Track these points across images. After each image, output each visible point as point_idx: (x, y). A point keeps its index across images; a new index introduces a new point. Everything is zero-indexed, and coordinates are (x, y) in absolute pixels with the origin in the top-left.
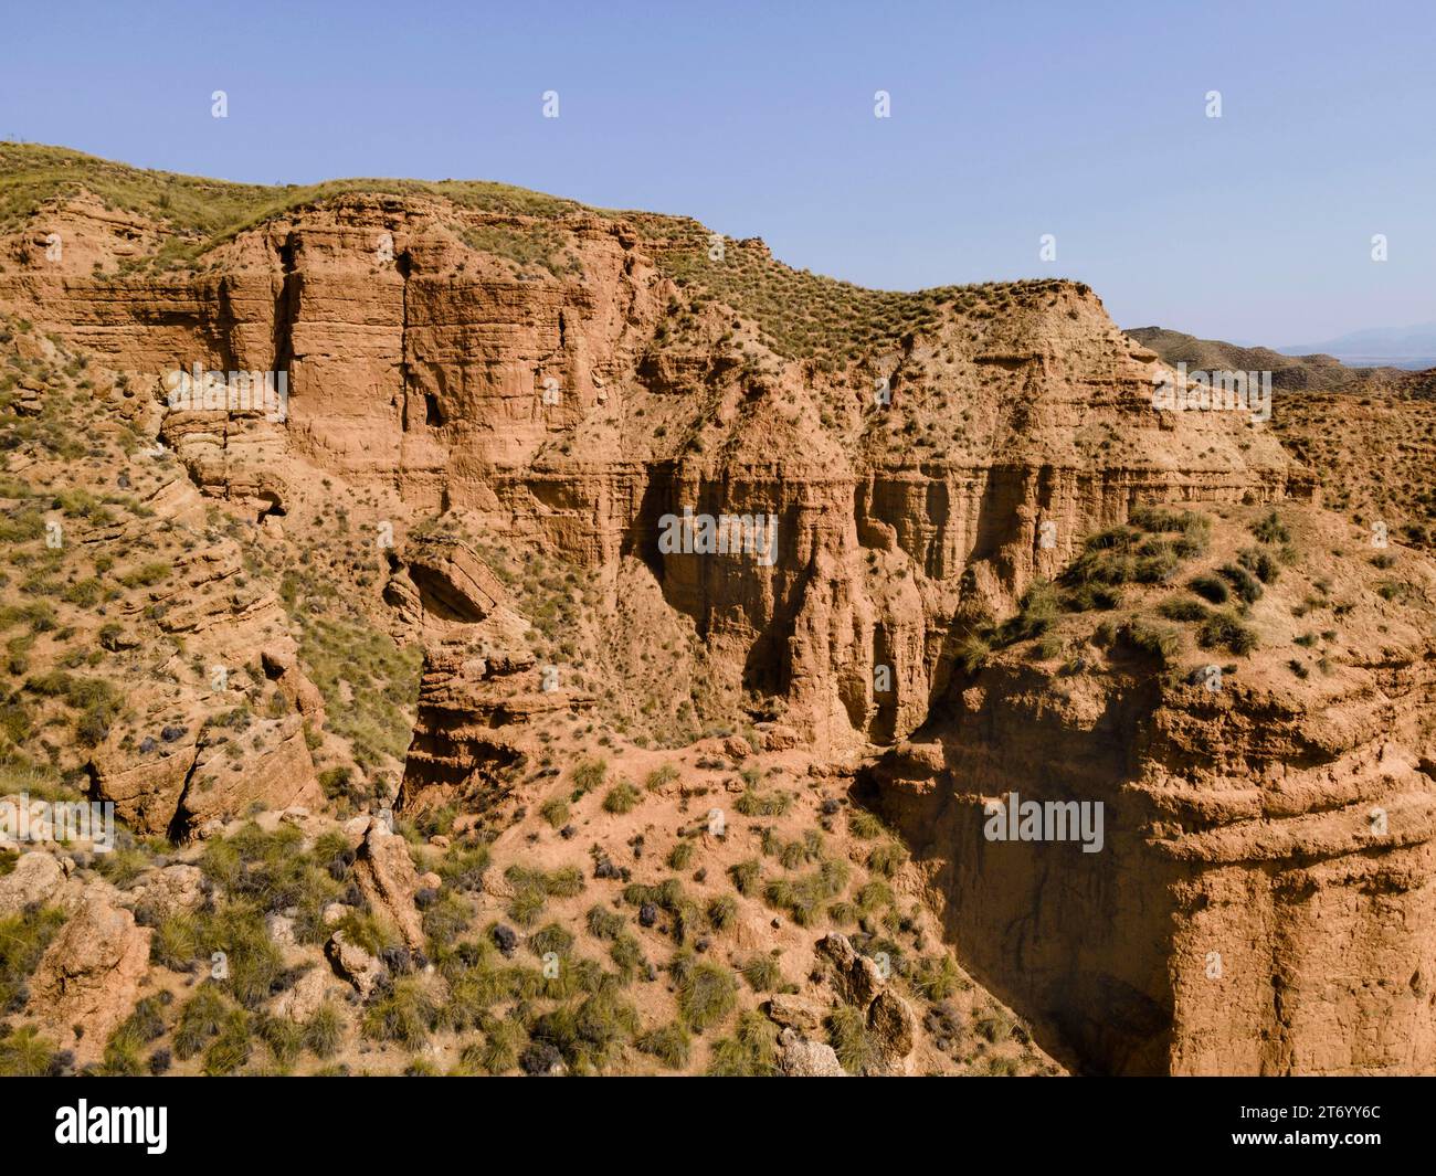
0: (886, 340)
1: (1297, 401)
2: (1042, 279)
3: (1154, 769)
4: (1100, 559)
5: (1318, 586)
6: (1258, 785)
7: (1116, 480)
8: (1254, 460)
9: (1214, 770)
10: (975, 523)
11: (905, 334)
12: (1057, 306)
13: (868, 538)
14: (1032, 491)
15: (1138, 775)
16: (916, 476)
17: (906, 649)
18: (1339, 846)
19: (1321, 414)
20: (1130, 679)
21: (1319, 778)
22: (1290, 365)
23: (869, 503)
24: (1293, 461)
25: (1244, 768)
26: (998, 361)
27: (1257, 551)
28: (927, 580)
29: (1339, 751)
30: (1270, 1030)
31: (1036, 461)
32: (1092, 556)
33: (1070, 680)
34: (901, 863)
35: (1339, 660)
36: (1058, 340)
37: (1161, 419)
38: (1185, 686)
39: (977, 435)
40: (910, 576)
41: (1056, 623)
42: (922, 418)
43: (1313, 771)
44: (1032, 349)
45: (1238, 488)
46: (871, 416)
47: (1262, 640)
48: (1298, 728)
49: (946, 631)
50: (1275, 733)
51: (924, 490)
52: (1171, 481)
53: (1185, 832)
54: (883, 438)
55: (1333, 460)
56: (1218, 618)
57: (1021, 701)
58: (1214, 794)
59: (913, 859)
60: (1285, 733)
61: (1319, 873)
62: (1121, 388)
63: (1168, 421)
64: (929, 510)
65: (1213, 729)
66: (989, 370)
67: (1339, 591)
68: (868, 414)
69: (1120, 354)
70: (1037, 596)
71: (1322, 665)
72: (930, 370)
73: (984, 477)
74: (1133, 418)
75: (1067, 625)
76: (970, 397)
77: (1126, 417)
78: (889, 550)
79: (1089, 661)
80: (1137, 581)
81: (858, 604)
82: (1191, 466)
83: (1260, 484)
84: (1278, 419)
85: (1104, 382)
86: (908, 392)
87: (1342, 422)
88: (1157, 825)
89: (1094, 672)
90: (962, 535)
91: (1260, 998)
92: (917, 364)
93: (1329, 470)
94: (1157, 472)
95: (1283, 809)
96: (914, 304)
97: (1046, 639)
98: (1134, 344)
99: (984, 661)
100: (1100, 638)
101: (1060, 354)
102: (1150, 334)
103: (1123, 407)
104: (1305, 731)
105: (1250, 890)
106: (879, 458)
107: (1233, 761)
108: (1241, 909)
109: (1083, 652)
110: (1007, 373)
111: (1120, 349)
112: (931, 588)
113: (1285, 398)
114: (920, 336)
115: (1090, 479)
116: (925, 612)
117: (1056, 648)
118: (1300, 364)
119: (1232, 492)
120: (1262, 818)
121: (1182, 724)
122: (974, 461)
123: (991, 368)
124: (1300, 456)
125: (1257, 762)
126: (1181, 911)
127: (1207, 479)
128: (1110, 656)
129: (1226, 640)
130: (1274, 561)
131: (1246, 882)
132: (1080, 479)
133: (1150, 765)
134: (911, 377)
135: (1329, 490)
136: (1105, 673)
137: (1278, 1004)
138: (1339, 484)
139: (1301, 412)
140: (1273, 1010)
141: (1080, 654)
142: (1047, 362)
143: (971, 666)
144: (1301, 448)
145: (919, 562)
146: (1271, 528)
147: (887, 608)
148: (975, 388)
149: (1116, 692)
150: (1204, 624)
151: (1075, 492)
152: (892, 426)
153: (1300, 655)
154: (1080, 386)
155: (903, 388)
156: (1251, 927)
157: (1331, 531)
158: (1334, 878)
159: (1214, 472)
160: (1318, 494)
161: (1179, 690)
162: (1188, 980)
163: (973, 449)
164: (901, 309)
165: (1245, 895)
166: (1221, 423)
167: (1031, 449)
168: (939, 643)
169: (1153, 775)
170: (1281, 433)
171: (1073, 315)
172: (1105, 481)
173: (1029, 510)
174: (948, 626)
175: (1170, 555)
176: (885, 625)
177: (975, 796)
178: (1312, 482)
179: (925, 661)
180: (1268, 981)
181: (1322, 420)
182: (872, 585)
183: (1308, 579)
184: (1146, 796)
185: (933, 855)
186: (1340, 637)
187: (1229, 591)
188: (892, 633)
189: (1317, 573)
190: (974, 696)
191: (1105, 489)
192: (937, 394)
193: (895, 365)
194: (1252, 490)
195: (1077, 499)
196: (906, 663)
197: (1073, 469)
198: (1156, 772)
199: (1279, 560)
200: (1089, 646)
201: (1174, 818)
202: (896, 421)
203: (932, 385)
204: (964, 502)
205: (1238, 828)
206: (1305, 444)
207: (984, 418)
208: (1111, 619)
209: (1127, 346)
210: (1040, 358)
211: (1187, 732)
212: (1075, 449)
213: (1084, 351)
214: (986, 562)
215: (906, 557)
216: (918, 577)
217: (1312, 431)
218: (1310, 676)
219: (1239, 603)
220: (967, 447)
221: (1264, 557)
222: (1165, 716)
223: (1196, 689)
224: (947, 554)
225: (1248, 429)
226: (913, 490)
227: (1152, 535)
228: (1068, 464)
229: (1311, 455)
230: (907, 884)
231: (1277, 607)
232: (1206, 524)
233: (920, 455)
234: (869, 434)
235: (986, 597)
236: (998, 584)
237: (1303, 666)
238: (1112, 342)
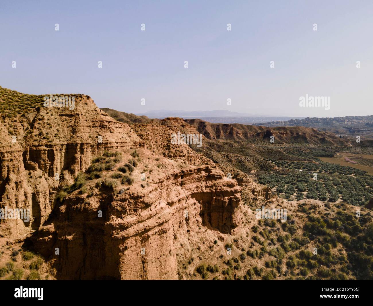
0: (31, 109)
1: (140, 126)
2: (77, 94)
3: (112, 217)
4: (96, 165)
5: (145, 166)
6: (136, 216)
7: (100, 146)
8: (132, 139)
9: (126, 214)
10: (63, 160)
11: (37, 107)
12: (82, 101)
13: (28, 167)
14: (79, 150)
15: (109, 220)
16: (44, 148)
17: (43, 199)
18: (153, 226)
19: (145, 128)
20: (105, 195)
21: (148, 211)
22: (138, 118)
23: (28, 157)
24: (140, 139)
25: (133, 212)
26: (66, 115)
27: (132, 160)
28: (49, 178)
29: (152, 204)
30: (142, 275)
31: (79, 142)
32: (94, 165)
33: (90, 198)
34: (41, 264)
35: (151, 183)
36: (83, 110)
37: (110, 130)
38: (119, 195)
39: (62, 136)
40: (43, 177)
41: (85, 184)
42: (44, 131)
43: (147, 210)
44: (76, 112)
45: (129, 146)
46: (27, 131)
47: (135, 180)
48: (143, 200)
49: (56, 192)
50: (139, 202)
51: (46, 152)
52: (114, 145)
53: (121, 231)
54: (32, 137)
55: (148, 139)
56: (125, 177)
57: (77, 207)
58: (127, 220)
59: (45, 262)
60: (141, 202)
61: (150, 233)
62: (100, 123)
63: (112, 131)
64: (48, 157)
65: (126, 204)
66: (64, 118)
67: (150, 167)
68: (26, 130)
69: (99, 114)
70: (80, 177)
71: (147, 184)
72: (46, 117)
73: (65, 147)
74: (104, 130)
75: (88, 184)
76: (59, 125)
77: (102, 130)
78: (36, 170)
79: (94, 193)
80: (105, 170)
81: (26, 188)
82: (118, 141)
83: (134, 145)
84: (136, 130)
85: (96, 121)
86: (39, 124)
87: (149, 130)
88: (114, 232)
89: (96, 195)
90: (59, 164)
91: (140, 267)
92: (41, 116)
93: (147, 141)
94: (110, 143)
95: (142, 220)
96: (39, 99)
97: (83, 188)
98: (103, 112)
99: (65, 197)
100: (97, 186)
101: (83, 114)
102: (107, 110)
103: (101, 127)
104: (145, 200)
105: (136, 242)
106: (31, 143)
107: (130, 211)
108: (135, 247)
109: (93, 190)
110: (69, 119)
111: (99, 113)
112: (50, 180)
113: (137, 125)
114: (42, 108)
115: (94, 146)
116: (49, 187)
117: (86, 190)
118: (140, 118)
119: (128, 147)
120: (138, 223)
121: (118, 205)
122: (61, 143)
123: (65, 117)
124: (141, 138)
125: (135, 210)
126: (121, 252)
127: (123, 144)
128: (100, 190)
129: (127, 182)
130: (136, 161)
131: (135, 240)
132: (91, 146)
133: (112, 216)
134: (40, 119)
135: (148, 145)
136: (99, 195)
137: (144, 267)
138: (149, 144)
139: (141, 128)
140: (143, 269)
141: (92, 191)
142: (80, 116)
143: (62, 199)
144: (141, 136)
145: (46, 173)
146: (135, 154)
147: (36, 188)
148: (60, 123)
149: (102, 199)
150: (122, 178)
151: (90, 150)
152: (34, 134)
153: (143, 183)
154: (89, 122)
155: (37, 123)
156: (137, 251)
157: (147, 154)
158: (153, 233)
159: (124, 143)
160: (146, 146)
161: (117, 196)
162: (124, 269)
163: (61, 140)
164: (35, 100)
165: (135, 243)
166: (124, 131)
167: (77, 139)
168: (54, 195)
169: (112, 219)
170: (137, 133)
171: (86, 104)
172: (98, 146)
173: (78, 155)
174: (56, 190)
175: (113, 163)
176: (36, 193)
177: (64, 237)
178: (144, 144)
179: (50, 202)
180: (141, 263)
181: (145, 130)
182: (31, 182)
183: (143, 165)
184: (111, 225)
185: (52, 258)
186: (151, 178)
187: (127, 170)
188: (38, 195)
189: (145, 163)
190: (63, 208)
191: (98, 148)
192: (49, 124)
193: (34, 116)
194: (132, 146)
195: (91, 151)
196: (43, 203)
197: (89, 143)
198: (113, 218)
199: (137, 161)
200: (94, 188)
201: (118, 229)
202: (36, 132)
203: (47, 122)
204: (59, 154)
205: (132, 227)
206: (142, 135)
207: (63, 131)
208: (99, 181)
209: (101, 112)
210: (78, 115)
211: (120, 206)
212: (89, 138)
213: (90, 113)
214: (67, 171)
215: (42, 172)
216: (46, 177)
217: (143, 132)
218: (145, 187)
219: (129, 172)
220: (59, 139)
221: (134, 161)
222: (114, 203)
223: (121, 195)
224: (55, 169)
225: (130, 132)
226: (43, 152)
227: (108, 158)
228: (88, 142)
229: (144, 138)
230: (44, 270)
231: (138, 172)
232: (121, 154)
233: (44, 142)
234: (27, 136)
235: (67, 180)
236: (71, 176)
237: (144, 185)
238: (97, 111)
